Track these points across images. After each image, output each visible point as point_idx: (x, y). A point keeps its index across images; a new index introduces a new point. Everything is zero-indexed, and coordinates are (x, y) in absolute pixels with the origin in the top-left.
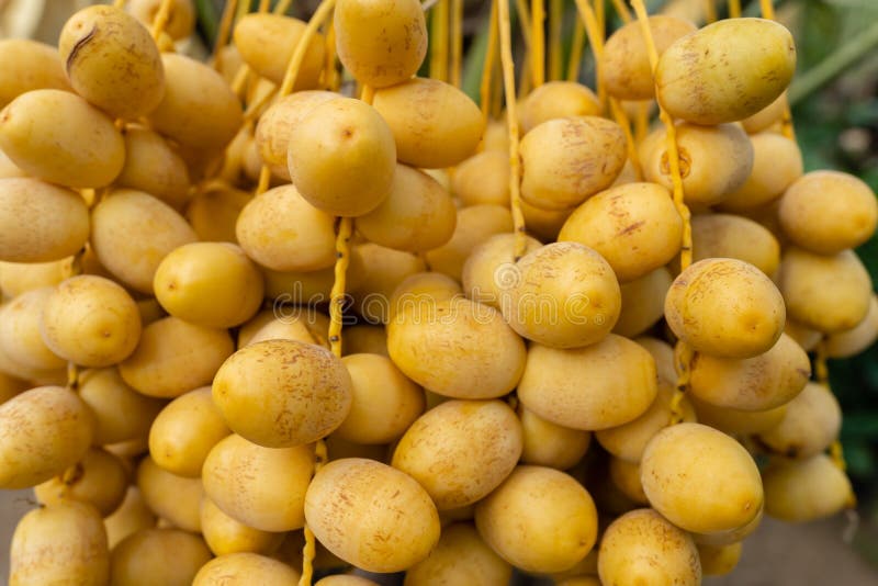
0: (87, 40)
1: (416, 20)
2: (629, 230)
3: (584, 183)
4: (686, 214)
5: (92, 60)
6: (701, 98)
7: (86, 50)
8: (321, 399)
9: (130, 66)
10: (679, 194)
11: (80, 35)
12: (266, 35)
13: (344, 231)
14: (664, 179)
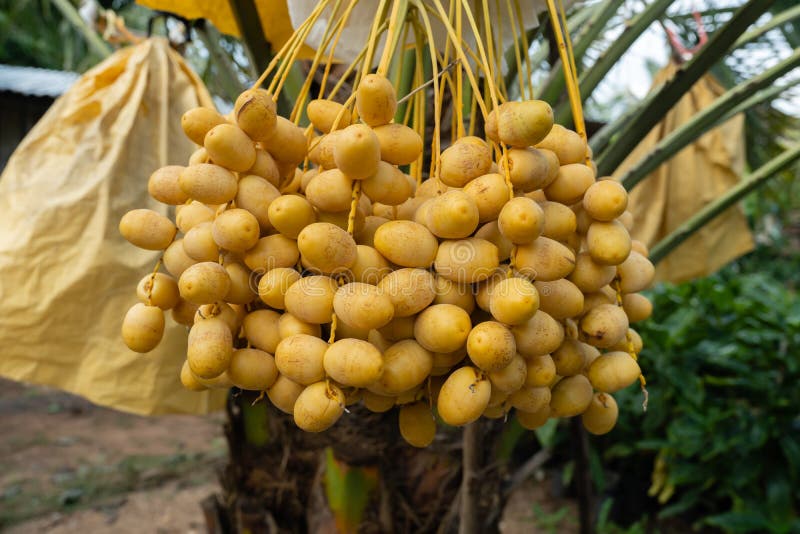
0: (250, 102)
1: (391, 95)
2: (483, 191)
3: (469, 171)
4: (511, 186)
5: (251, 111)
6: (513, 133)
7: (249, 106)
8: (344, 246)
9: (266, 114)
10: (508, 178)
11: (247, 100)
12: (323, 108)
13: (356, 189)
14: (503, 172)
